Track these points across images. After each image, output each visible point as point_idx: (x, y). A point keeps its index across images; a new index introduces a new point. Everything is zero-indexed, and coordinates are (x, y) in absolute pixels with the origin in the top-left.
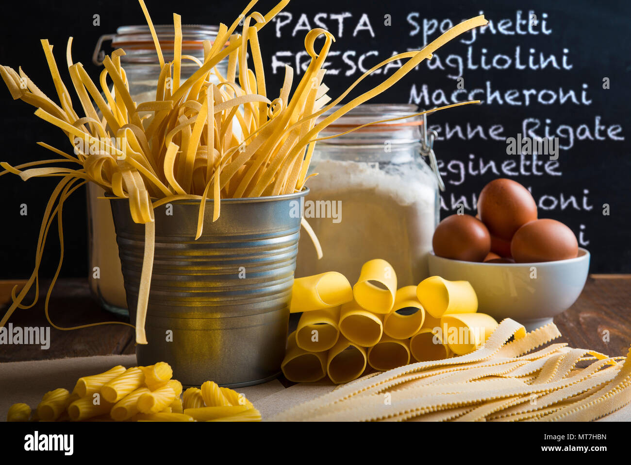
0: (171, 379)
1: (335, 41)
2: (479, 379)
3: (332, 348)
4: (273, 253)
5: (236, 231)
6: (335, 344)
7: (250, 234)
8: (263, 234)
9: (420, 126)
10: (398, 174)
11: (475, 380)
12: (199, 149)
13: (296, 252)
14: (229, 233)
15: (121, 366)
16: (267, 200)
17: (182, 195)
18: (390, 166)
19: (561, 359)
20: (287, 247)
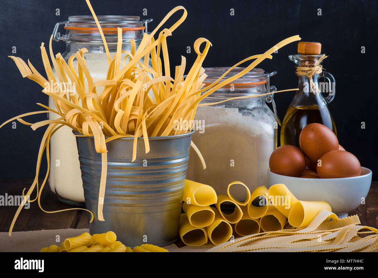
0: (116, 241)
1: (212, 46)
2: (297, 242)
3: (211, 225)
4: (173, 169)
5: (152, 156)
6: (213, 222)
7: (160, 157)
8: (168, 157)
9: (266, 84)
10: (251, 115)
11: (294, 242)
12: (132, 108)
13: (186, 168)
14: (149, 157)
15: (87, 233)
16: (171, 138)
17: (122, 134)
18: (246, 111)
19: (347, 232)
20: (182, 165)
